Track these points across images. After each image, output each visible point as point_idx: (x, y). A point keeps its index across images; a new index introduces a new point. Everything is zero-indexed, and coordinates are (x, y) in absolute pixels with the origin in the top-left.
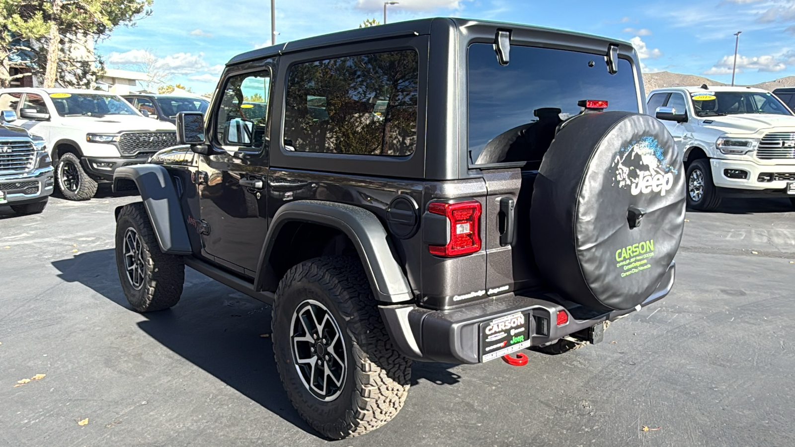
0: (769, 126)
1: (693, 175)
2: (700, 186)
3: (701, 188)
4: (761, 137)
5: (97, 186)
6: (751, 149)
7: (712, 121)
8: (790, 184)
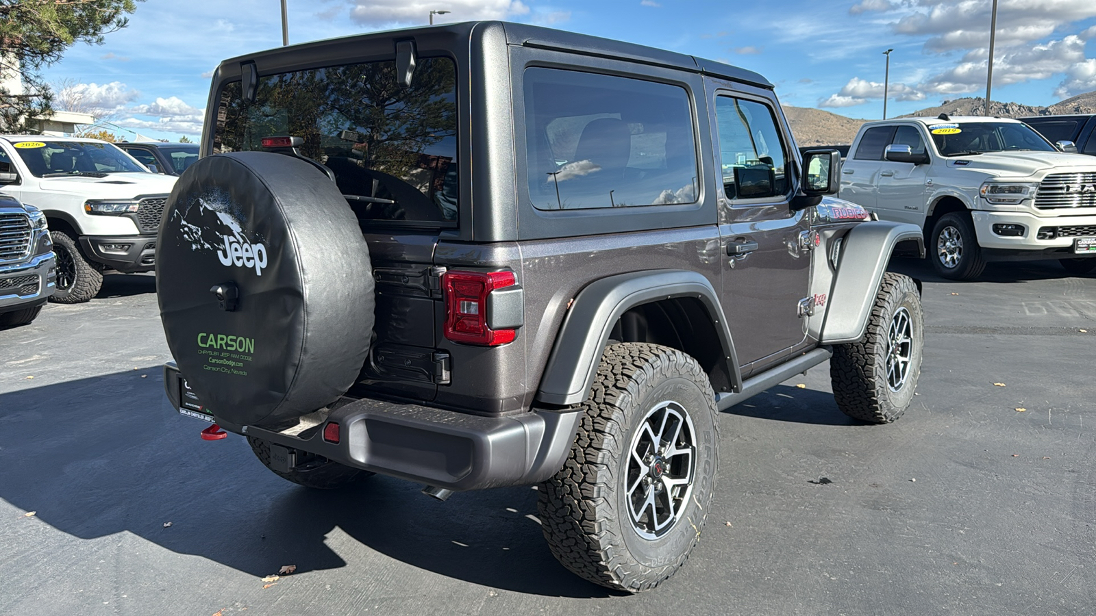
0: (1048, 166)
1: (943, 234)
2: (955, 249)
3: (958, 249)
4: (1040, 180)
5: (101, 280)
6: (1027, 196)
7: (968, 161)
8: (1078, 241)
